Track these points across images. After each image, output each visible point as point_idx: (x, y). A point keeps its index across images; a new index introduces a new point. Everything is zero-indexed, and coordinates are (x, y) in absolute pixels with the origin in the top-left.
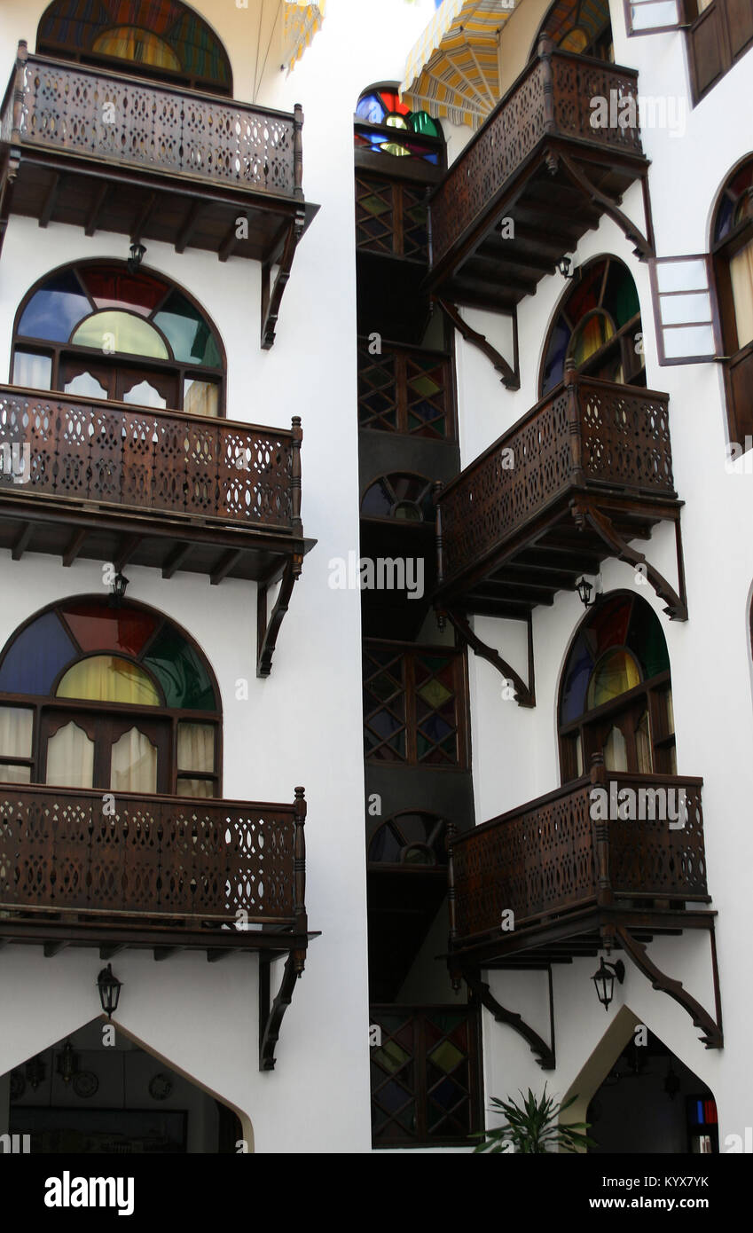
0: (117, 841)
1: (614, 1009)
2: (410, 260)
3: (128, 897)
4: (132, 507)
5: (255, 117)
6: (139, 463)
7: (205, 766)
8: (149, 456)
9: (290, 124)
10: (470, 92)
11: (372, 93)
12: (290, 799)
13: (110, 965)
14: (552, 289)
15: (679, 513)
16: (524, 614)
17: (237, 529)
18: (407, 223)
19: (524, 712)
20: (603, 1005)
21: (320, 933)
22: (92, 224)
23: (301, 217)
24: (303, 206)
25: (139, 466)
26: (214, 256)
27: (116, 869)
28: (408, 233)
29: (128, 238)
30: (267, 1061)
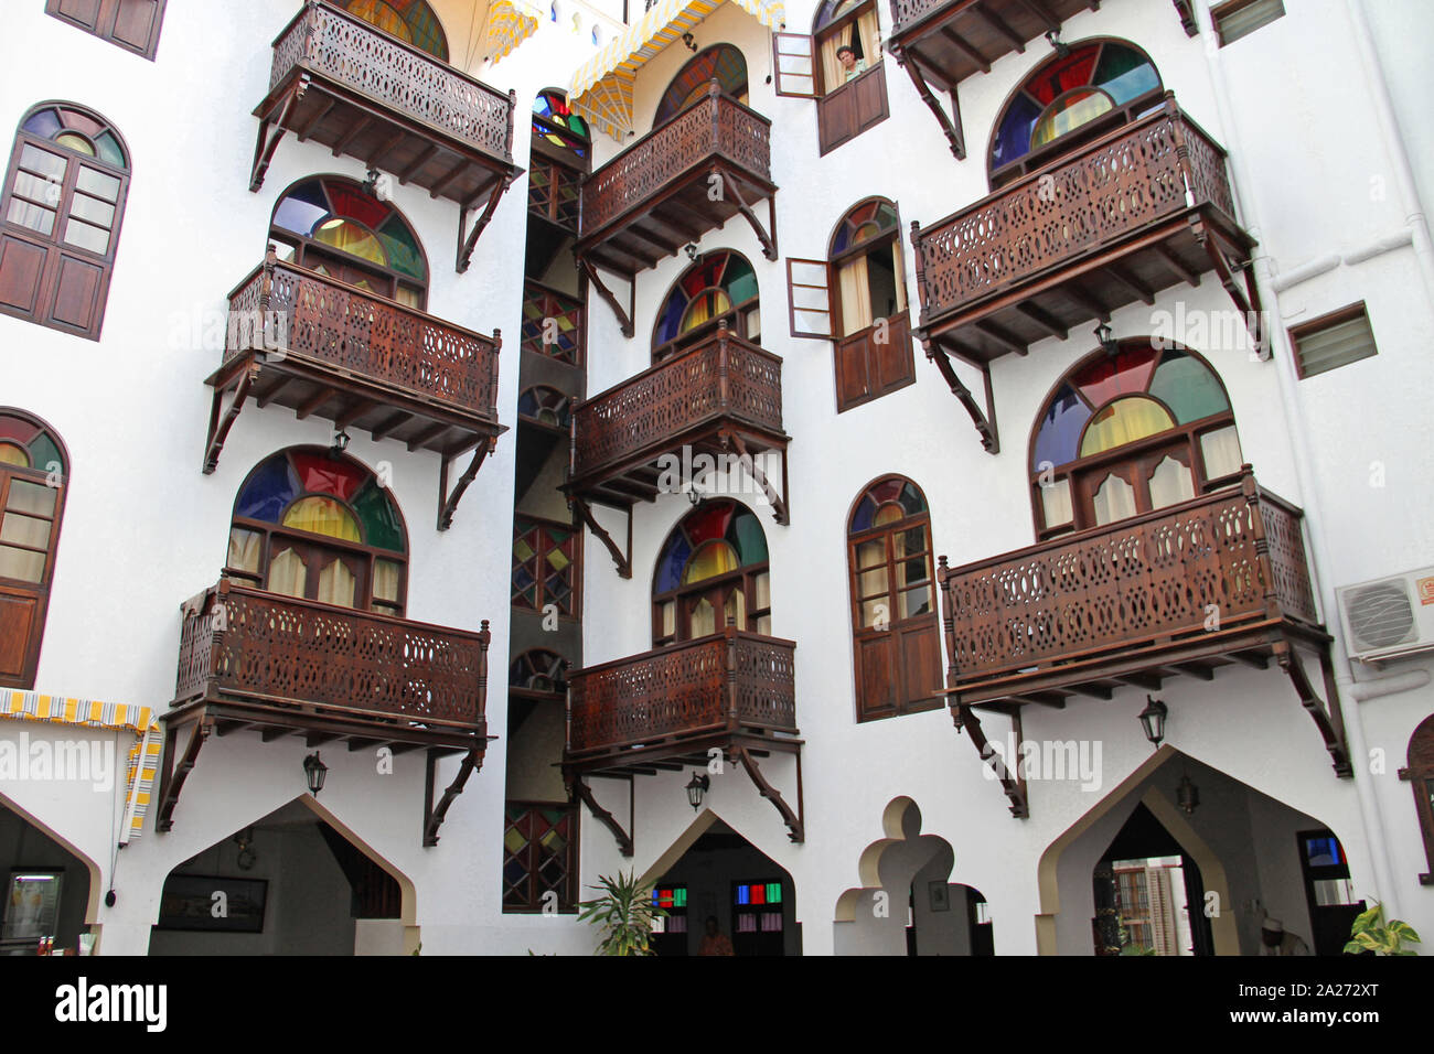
0: (348, 649)
1: (701, 810)
2: (562, 226)
3: (354, 697)
4: (375, 379)
5: (482, 92)
6: (382, 345)
7: (391, 596)
8: (389, 340)
9: (506, 104)
10: (613, 110)
11: (543, 94)
12: (477, 629)
13: (318, 752)
14: (673, 267)
15: (786, 446)
16: (626, 506)
17: (453, 410)
18: (560, 196)
19: (621, 581)
20: (693, 808)
21: (497, 738)
22: (338, 148)
23: (510, 176)
24: (512, 168)
25: (381, 348)
26: (427, 193)
27: (346, 672)
28: (561, 205)
29: (364, 164)
30: (431, 839)
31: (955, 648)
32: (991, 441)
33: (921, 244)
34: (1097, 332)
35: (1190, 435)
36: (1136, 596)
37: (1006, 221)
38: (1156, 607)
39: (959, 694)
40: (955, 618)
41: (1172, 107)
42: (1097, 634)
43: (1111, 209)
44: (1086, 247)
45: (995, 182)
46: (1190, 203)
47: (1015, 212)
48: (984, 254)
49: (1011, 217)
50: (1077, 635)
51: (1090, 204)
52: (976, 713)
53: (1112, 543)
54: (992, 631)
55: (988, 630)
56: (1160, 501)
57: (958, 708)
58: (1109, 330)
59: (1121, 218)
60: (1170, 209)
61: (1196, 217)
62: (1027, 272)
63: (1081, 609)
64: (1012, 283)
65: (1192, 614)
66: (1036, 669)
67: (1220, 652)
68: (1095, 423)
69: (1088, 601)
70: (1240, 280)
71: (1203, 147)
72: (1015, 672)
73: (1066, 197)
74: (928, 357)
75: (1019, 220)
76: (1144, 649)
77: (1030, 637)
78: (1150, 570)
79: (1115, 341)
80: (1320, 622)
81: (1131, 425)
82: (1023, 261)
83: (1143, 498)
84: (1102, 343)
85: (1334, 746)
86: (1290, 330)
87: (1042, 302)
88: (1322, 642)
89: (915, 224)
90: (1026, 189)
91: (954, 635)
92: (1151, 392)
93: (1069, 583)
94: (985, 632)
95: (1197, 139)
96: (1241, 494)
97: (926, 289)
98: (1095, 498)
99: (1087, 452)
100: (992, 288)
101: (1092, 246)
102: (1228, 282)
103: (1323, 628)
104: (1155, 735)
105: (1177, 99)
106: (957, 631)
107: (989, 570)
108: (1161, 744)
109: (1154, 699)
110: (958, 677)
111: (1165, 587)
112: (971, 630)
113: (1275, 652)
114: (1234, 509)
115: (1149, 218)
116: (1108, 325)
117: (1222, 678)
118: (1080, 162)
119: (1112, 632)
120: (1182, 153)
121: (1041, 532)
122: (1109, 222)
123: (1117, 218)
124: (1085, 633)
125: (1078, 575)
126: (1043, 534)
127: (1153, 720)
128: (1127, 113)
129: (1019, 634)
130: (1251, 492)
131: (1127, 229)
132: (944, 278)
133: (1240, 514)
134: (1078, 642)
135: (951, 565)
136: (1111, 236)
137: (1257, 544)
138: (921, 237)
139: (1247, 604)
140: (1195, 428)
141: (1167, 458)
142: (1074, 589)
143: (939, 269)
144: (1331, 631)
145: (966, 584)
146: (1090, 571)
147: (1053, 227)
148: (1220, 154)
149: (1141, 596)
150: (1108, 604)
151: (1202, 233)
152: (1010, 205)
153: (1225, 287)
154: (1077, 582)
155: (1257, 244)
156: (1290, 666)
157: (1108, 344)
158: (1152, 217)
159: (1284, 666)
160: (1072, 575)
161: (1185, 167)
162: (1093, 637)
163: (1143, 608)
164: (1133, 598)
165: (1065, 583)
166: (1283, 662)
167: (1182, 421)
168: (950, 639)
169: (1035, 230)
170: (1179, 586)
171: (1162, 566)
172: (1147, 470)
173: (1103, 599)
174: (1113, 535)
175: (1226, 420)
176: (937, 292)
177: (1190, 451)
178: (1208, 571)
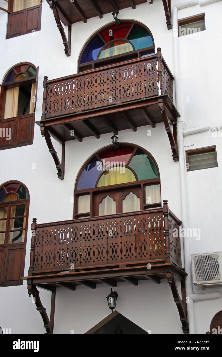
31: (34, 259)
32: (61, 174)
33: (47, 87)
34: (112, 138)
35: (142, 185)
36: (114, 246)
37: (85, 85)
38: (121, 252)
39: (32, 279)
40: (36, 246)
41: (159, 54)
42: (96, 260)
43: (128, 89)
44: (116, 103)
45: (80, 69)
46: (160, 94)
47: (89, 82)
48: (73, 97)
49: (87, 84)
50: (87, 259)
51: (120, 86)
52: (38, 289)
53: (107, 223)
54: (51, 253)
55: (50, 253)
56: (126, 209)
57: (31, 286)
58: (117, 138)
59: (131, 94)
60: (151, 95)
61: (161, 100)
62: (90, 108)
63: (91, 249)
64: (83, 111)
65: (136, 257)
66: (68, 272)
67: (145, 274)
68: (105, 174)
69: (94, 246)
70: (171, 128)
71: (167, 74)
72: (58, 272)
73: (111, 81)
74: (42, 134)
75: (90, 86)
76: (114, 269)
77: (68, 258)
78: (121, 237)
79: (118, 143)
80: (183, 267)
81: (119, 177)
82: (89, 103)
83: (119, 207)
84: (113, 143)
85: (183, 319)
86: (186, 151)
87: (93, 121)
88: (183, 275)
89: (46, 78)
90: (95, 74)
91: (34, 253)
92: (129, 166)
93: (87, 237)
94: (48, 253)
95: (165, 70)
96: (162, 212)
97: (46, 105)
98: (100, 204)
99: (99, 185)
100: (74, 111)
101: (118, 103)
102: (168, 128)
103: (184, 270)
104: (112, 306)
105: (161, 52)
106: (36, 252)
107: (54, 227)
108: (114, 310)
109: (113, 291)
110: (33, 271)
111: (126, 244)
112: (42, 252)
113: (167, 277)
114: (158, 217)
115: (143, 97)
116: (117, 136)
117: (142, 285)
118: (119, 68)
119: (102, 260)
120: (160, 74)
121: (76, 215)
122: (126, 95)
123: (130, 94)
124: (91, 259)
125: (91, 234)
126: (77, 215)
127: (112, 299)
128: (139, 54)
129: (63, 256)
130: (166, 211)
131: (133, 99)
132: (55, 102)
133: (160, 219)
134: (88, 262)
135: (38, 222)
136: (126, 100)
137: (165, 232)
138: (48, 84)
139: (158, 256)
140: (145, 183)
141: (131, 193)
142: (89, 240)
143: (53, 99)
144: (187, 271)
145: (43, 232)
146: (96, 233)
147: (104, 92)
148: (172, 78)
149: (116, 247)
150: (102, 248)
151: (162, 107)
152: (87, 79)
153: (166, 130)
154: (91, 237)
155: (180, 116)
156: (172, 284)
157: (115, 143)
158: (144, 96)
159: (169, 283)
160: (89, 234)
161: (160, 79)
162: (94, 261)
163: (116, 252)
164: (113, 247)
165: (86, 237)
166: (170, 282)
167: (140, 179)
168: (33, 255)
169: (96, 92)
170: (132, 245)
171: (126, 236)
172: (122, 196)
173: (100, 246)
174: (108, 220)
175: (157, 182)
176: (50, 108)
177: (141, 192)
178: (144, 240)
